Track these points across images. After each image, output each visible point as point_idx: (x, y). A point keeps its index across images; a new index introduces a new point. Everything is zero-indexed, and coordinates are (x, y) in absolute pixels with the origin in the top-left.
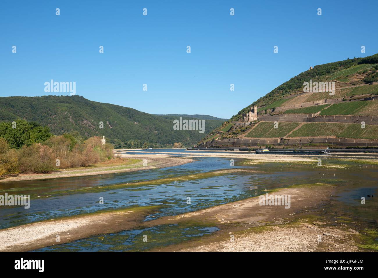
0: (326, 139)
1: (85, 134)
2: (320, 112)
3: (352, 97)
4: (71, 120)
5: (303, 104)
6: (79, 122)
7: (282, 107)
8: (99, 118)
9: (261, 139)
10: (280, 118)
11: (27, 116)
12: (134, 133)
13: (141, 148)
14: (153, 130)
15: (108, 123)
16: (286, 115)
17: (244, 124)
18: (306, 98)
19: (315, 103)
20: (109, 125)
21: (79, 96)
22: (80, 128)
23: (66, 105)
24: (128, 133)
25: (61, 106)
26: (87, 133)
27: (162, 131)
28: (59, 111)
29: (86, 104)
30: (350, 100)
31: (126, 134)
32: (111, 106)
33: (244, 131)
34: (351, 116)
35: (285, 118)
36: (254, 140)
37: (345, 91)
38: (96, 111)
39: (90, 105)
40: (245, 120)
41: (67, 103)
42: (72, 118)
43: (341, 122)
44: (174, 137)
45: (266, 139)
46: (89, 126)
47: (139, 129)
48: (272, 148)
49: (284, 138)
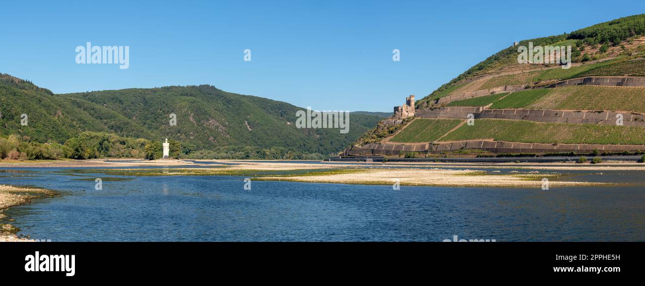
0: (481, 143)
1: (210, 139)
2: (492, 104)
3: (537, 83)
4: (191, 119)
5: (475, 92)
6: (202, 122)
7: (448, 97)
8: (234, 116)
9: (408, 144)
10: (439, 114)
11: (137, 115)
12: (283, 138)
13: (283, 159)
14: (313, 133)
15: (246, 124)
16: (449, 109)
17: (394, 122)
18: (482, 84)
19: (491, 91)
20: (248, 127)
21: (209, 85)
22: (203, 130)
23: (188, 98)
24: (273, 137)
25: (180, 100)
26: (212, 137)
27: (326, 134)
28: (178, 107)
29: (217, 96)
30: (534, 87)
31: (271, 140)
32: (256, 100)
33: (392, 132)
34: (522, 109)
35: (446, 113)
36: (399, 145)
37: (533, 75)
38: (230, 106)
39: (223, 98)
40: (397, 116)
41: (191, 96)
42: (193, 117)
43: (509, 118)
44: (344, 144)
45: (412, 144)
46: (217, 127)
47: (291, 131)
48: (413, 157)
49: (435, 142)
